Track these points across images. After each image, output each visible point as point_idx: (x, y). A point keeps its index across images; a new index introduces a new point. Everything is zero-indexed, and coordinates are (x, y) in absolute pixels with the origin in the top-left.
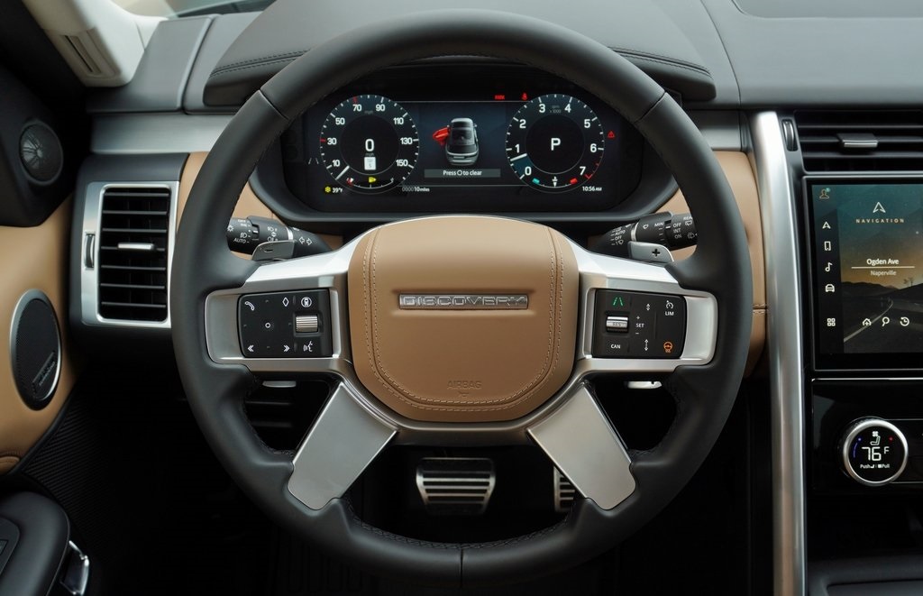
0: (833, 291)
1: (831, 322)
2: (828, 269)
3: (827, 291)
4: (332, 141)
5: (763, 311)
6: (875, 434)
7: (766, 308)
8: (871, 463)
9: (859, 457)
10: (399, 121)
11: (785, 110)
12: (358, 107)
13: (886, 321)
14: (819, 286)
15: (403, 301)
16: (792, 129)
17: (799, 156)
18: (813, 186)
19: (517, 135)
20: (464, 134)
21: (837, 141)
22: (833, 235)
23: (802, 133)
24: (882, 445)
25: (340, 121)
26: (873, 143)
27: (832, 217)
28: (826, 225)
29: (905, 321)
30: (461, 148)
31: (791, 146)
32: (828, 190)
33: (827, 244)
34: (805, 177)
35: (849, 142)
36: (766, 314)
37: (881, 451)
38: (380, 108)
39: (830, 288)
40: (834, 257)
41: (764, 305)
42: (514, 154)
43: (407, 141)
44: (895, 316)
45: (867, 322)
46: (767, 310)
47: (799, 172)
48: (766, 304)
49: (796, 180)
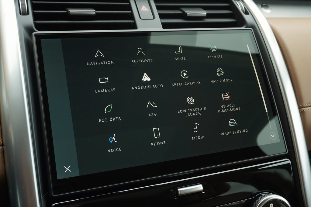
17: (29, 19)
18: (42, 40)
21: (66, 12)
23: (34, 7)
26: (92, 12)
31: (23, 12)
34: (34, 33)
35: (72, 11)
36: (3, 151)
41: (1, 144)
46: (4, 147)
47: (29, 30)
48: (2, 141)
49: (28, 37)
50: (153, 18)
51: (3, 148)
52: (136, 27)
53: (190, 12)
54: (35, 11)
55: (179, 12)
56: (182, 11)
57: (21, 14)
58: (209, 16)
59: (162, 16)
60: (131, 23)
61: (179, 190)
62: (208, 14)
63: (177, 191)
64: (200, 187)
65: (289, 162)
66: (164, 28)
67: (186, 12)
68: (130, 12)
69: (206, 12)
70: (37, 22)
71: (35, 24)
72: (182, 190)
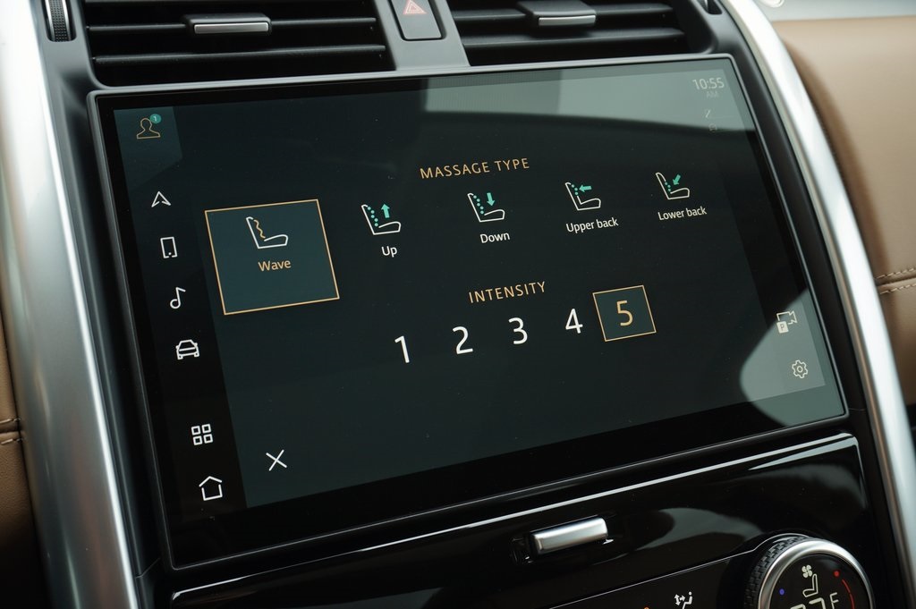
0: (197, 354)
1: (202, 434)
2: (176, 303)
3: (180, 357)
5: (9, 437)
7: (18, 427)
14: (156, 351)
17: (77, 53)
18: (118, 113)
21: (182, 25)
22: (181, 222)
23: (91, 14)
26: (261, 23)
27: (173, 180)
28: (160, 199)
31: (57, 33)
32: (156, 118)
33: (168, 244)
34: (93, 93)
35: (203, 24)
36: (21, 446)
39: (187, 350)
41: (8, 419)
46: (23, 433)
47: (79, 86)
48: (17, 417)
49: (75, 104)
50: (440, 36)
51: (20, 436)
52: (391, 66)
53: (549, 15)
54: (93, 28)
56: (522, 10)
57: (50, 38)
58: (603, 23)
59: (465, 29)
60: (376, 53)
61: (538, 536)
62: (599, 18)
63: (533, 542)
64: (597, 527)
65: (853, 441)
66: (472, 64)
67: (537, 13)
68: (373, 19)
69: (593, 11)
70: (100, 59)
71: (95, 65)
72: (546, 537)
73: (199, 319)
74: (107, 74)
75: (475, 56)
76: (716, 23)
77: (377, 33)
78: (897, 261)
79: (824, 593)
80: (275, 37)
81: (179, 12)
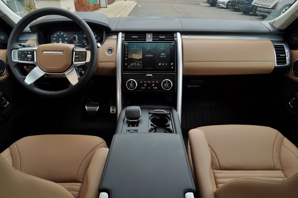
1: (126, 64)
4: (54, 39)
6: (131, 82)
8: (131, 86)
9: (129, 85)
10: (65, 36)
11: (123, 32)
12: (58, 33)
13: (135, 64)
14: (124, 59)
15: (44, 52)
16: (124, 35)
17: (123, 39)
18: (125, 43)
19: (84, 38)
20: (76, 38)
22: (127, 51)
23: (125, 36)
24: (133, 83)
25: (56, 36)
26: (137, 37)
27: (128, 48)
28: (126, 49)
29: (138, 64)
30: (75, 40)
31: (123, 37)
32: (127, 44)
35: (133, 37)
37: (132, 84)
38: (62, 33)
39: (126, 59)
40: (127, 54)
41: (115, 61)
42: (84, 41)
43: (66, 39)
44: (137, 63)
45: (132, 64)
47: (123, 41)
50: (151, 38)
51: (116, 63)
52: (146, 40)
53: (160, 37)
55: (158, 37)
58: (166, 38)
59: (153, 38)
64: (151, 75)
72: (147, 75)
73: (127, 57)
74: (126, 40)
75: (153, 40)
76: (175, 39)
77: (146, 38)
78: (185, 60)
79: (168, 83)
80: (138, 38)
81: (132, 36)
